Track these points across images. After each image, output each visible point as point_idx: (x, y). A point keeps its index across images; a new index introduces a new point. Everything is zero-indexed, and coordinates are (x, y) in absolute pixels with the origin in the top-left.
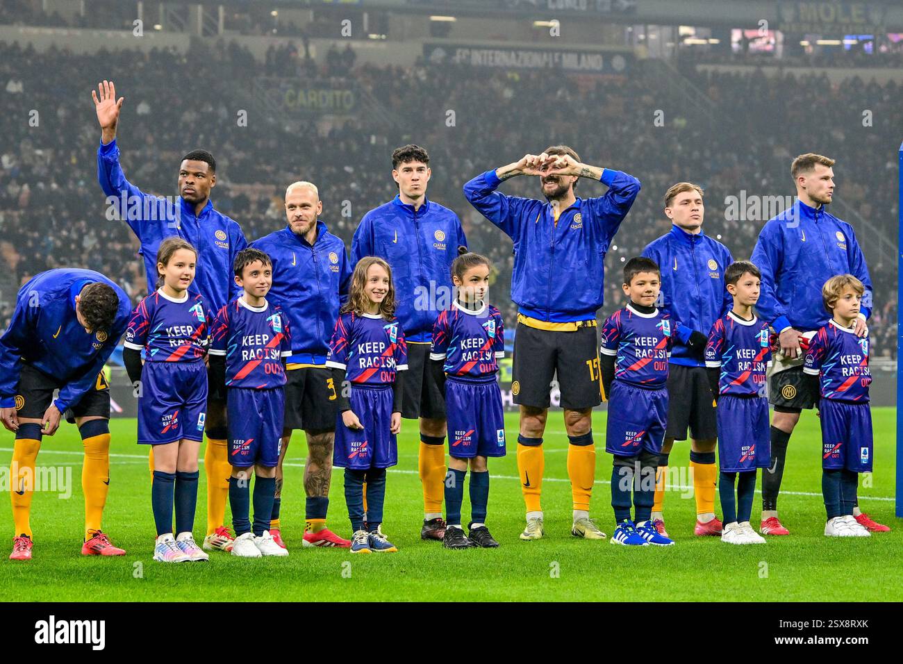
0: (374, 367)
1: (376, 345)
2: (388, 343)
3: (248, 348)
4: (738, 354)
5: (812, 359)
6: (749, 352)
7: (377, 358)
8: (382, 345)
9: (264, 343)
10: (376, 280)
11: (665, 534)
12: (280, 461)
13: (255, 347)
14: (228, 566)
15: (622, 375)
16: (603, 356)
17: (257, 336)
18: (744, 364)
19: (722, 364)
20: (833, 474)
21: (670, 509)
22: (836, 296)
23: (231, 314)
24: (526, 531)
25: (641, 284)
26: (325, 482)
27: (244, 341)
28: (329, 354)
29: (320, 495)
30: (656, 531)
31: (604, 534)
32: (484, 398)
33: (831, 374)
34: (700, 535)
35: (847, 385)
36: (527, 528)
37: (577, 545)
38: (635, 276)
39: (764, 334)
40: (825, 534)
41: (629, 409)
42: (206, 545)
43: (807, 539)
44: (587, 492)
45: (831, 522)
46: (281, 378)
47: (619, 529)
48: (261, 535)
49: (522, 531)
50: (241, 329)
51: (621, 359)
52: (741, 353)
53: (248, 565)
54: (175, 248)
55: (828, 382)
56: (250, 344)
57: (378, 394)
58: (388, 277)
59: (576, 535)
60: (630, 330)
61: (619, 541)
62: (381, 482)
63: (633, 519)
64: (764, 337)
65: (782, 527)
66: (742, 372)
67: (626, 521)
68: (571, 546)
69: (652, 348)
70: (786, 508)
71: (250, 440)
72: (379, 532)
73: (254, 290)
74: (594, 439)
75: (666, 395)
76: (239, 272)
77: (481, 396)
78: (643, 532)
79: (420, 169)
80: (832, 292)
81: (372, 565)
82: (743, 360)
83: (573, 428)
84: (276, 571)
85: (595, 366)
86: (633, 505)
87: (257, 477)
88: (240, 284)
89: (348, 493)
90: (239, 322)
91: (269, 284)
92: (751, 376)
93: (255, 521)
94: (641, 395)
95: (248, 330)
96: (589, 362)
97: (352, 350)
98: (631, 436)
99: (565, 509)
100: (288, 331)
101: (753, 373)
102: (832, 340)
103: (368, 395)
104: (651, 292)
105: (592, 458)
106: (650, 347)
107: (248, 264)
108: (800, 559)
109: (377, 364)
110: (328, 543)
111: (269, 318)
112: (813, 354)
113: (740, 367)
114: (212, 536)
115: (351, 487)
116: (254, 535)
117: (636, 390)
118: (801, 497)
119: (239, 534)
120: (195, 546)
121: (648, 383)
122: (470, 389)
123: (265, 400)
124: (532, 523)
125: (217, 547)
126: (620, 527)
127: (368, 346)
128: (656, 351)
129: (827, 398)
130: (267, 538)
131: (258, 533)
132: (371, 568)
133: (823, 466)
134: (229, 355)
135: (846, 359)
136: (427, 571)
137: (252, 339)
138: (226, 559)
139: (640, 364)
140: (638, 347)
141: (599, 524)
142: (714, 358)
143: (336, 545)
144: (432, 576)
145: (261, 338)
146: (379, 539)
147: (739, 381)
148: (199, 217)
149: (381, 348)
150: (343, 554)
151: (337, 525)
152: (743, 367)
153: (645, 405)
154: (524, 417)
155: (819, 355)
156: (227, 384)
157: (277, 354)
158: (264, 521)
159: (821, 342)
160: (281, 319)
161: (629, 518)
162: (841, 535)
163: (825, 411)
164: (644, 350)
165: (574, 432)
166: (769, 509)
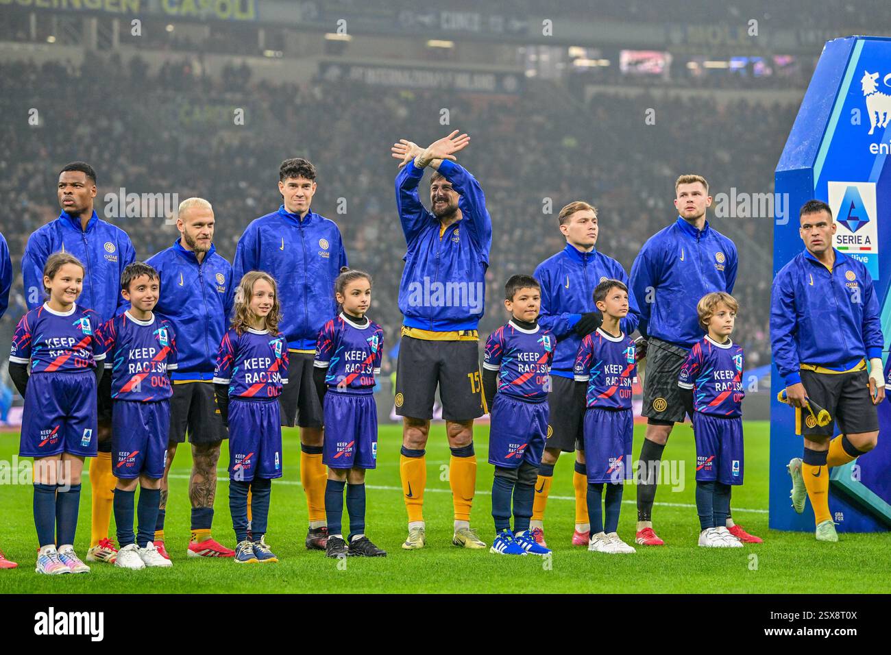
0: (261, 383)
1: (262, 361)
2: (274, 359)
3: (135, 361)
4: (606, 370)
5: (686, 374)
6: (616, 367)
7: (264, 373)
8: (268, 361)
9: (151, 356)
10: (261, 294)
11: (543, 544)
12: (165, 472)
13: (142, 361)
14: (110, 577)
15: (505, 389)
16: (485, 370)
17: (144, 349)
18: (611, 379)
19: (590, 378)
20: (705, 486)
21: (550, 519)
22: (710, 313)
23: (118, 327)
24: (408, 541)
25: (523, 299)
26: (210, 493)
27: (131, 354)
28: (216, 370)
29: (205, 506)
30: (535, 540)
31: (484, 544)
32: (364, 409)
33: (704, 388)
34: (577, 544)
35: (720, 400)
36: (409, 538)
37: (457, 555)
38: (518, 292)
39: (631, 350)
40: (699, 545)
41: (512, 423)
42: (89, 557)
43: (681, 549)
44: (468, 503)
45: (705, 533)
46: (168, 391)
47: (498, 538)
48: (145, 546)
49: (404, 541)
50: (128, 343)
51: (505, 374)
52: (609, 369)
53: (130, 576)
54: (63, 262)
55: (701, 397)
56: (137, 357)
57: (265, 406)
58: (273, 292)
59: (457, 544)
60: (513, 346)
61: (498, 550)
62: (266, 493)
63: (512, 529)
64: (631, 353)
65: (657, 538)
66: (609, 387)
67: (505, 530)
68: (451, 555)
69: (535, 363)
70: (663, 519)
71: (136, 453)
72: (262, 542)
73: (140, 303)
74: (475, 451)
75: (547, 408)
76: (126, 286)
77: (361, 408)
78: (521, 541)
79: (305, 186)
80: (706, 309)
81: (255, 574)
82: (611, 375)
83: (454, 440)
84: (159, 582)
85: (477, 379)
86: (513, 516)
87: (141, 488)
88: (127, 298)
89: (233, 505)
90: (126, 336)
91: (155, 298)
92: (618, 391)
93: (140, 532)
94: (524, 407)
95: (135, 342)
96: (470, 375)
97: (237, 365)
98: (514, 449)
99: (448, 519)
100: (174, 344)
101: (620, 388)
102: (706, 356)
103: (255, 407)
104: (533, 306)
105: (473, 469)
106: (532, 362)
107: (135, 278)
108: (673, 569)
109: (263, 380)
110: (213, 552)
111: (156, 332)
112: (688, 369)
113: (608, 382)
114: (96, 548)
115: (236, 498)
116: (137, 546)
117: (519, 404)
118: (678, 509)
119: (122, 545)
120: (76, 559)
121: (532, 396)
122: (351, 401)
123: (152, 413)
124: (415, 533)
125: (100, 559)
126: (499, 536)
127: (255, 361)
128: (538, 365)
129: (700, 412)
130: (151, 549)
131: (142, 544)
132: (254, 578)
133: (696, 478)
134: (115, 368)
135: (719, 375)
136: (308, 580)
137: (138, 352)
138: (109, 571)
139: (523, 379)
140: (521, 362)
141: (479, 533)
142: (582, 372)
143: (221, 554)
144: (313, 585)
145: (148, 351)
146: (262, 549)
147: (606, 395)
148: (86, 232)
149: (267, 363)
150: (226, 564)
151: (223, 535)
152: (610, 382)
153: (528, 418)
154: (407, 429)
155: (693, 370)
156: (113, 397)
157: (164, 367)
158: (148, 532)
159: (696, 358)
160: (168, 332)
161: (508, 528)
162: (714, 546)
163: (698, 425)
164: (527, 365)
165: (456, 444)
166: (644, 520)
